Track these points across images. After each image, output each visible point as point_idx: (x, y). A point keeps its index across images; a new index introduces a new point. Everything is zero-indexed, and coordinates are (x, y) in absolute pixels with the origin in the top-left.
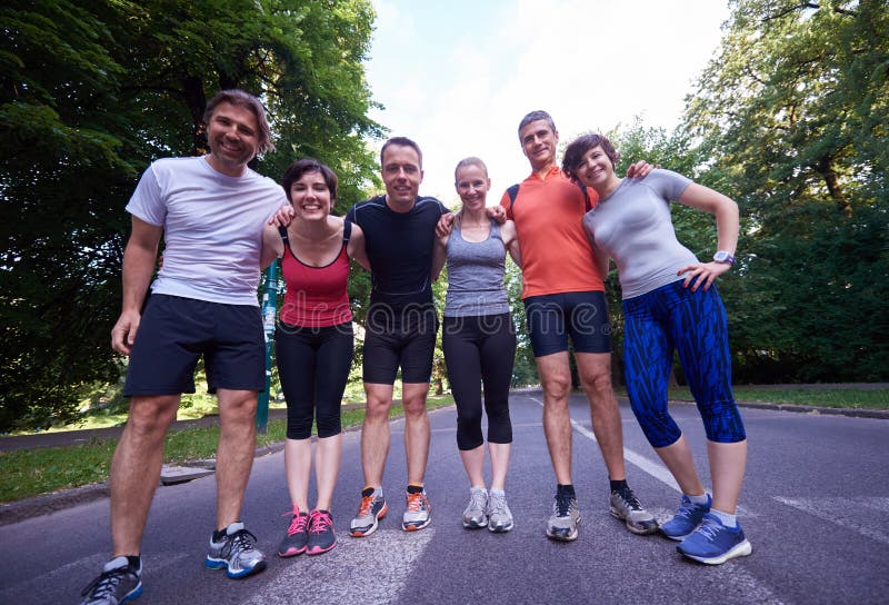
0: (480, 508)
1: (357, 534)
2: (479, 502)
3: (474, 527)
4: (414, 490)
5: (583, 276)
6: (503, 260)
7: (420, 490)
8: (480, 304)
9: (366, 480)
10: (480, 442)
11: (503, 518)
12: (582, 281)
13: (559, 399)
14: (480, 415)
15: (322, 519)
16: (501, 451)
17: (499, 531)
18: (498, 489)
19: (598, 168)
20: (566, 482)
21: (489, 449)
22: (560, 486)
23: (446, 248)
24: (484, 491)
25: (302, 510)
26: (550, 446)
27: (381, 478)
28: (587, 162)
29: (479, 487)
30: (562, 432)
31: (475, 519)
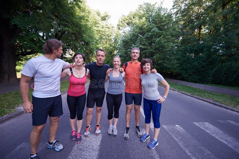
0: (111, 130)
1: (86, 136)
2: (111, 129)
3: (110, 134)
4: (98, 126)
5: (138, 90)
6: (122, 81)
7: (99, 125)
8: (115, 92)
9: (87, 125)
10: (112, 118)
11: (115, 133)
12: (138, 91)
13: (129, 112)
14: (113, 113)
15: (79, 135)
16: (116, 120)
17: (115, 135)
18: (115, 127)
19: (147, 68)
20: (128, 127)
21: (114, 119)
22: (127, 127)
23: (109, 77)
24: (112, 126)
25: (74, 130)
26: (126, 120)
27: (91, 124)
28: (145, 65)
29: (111, 126)
30: (129, 118)
31: (110, 133)
